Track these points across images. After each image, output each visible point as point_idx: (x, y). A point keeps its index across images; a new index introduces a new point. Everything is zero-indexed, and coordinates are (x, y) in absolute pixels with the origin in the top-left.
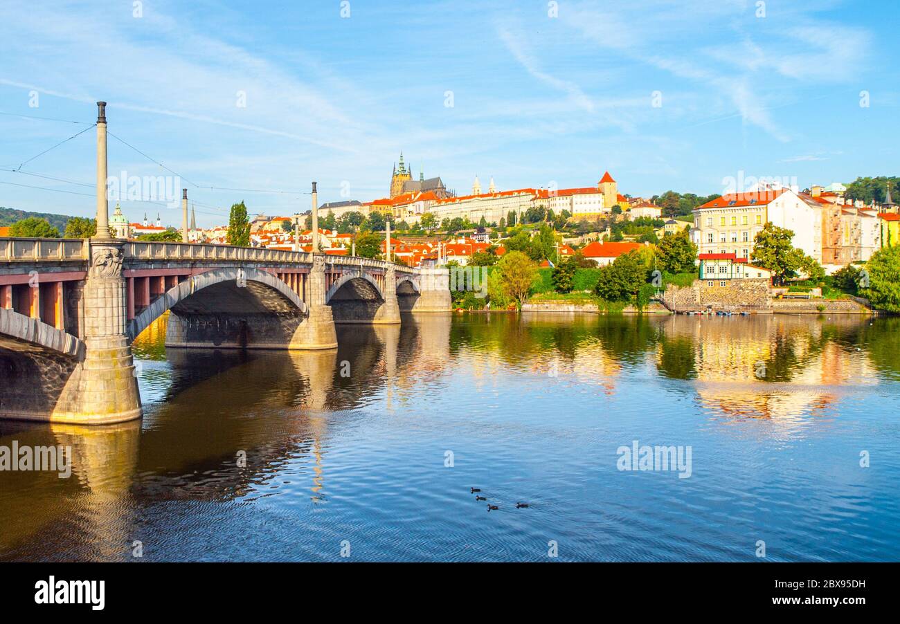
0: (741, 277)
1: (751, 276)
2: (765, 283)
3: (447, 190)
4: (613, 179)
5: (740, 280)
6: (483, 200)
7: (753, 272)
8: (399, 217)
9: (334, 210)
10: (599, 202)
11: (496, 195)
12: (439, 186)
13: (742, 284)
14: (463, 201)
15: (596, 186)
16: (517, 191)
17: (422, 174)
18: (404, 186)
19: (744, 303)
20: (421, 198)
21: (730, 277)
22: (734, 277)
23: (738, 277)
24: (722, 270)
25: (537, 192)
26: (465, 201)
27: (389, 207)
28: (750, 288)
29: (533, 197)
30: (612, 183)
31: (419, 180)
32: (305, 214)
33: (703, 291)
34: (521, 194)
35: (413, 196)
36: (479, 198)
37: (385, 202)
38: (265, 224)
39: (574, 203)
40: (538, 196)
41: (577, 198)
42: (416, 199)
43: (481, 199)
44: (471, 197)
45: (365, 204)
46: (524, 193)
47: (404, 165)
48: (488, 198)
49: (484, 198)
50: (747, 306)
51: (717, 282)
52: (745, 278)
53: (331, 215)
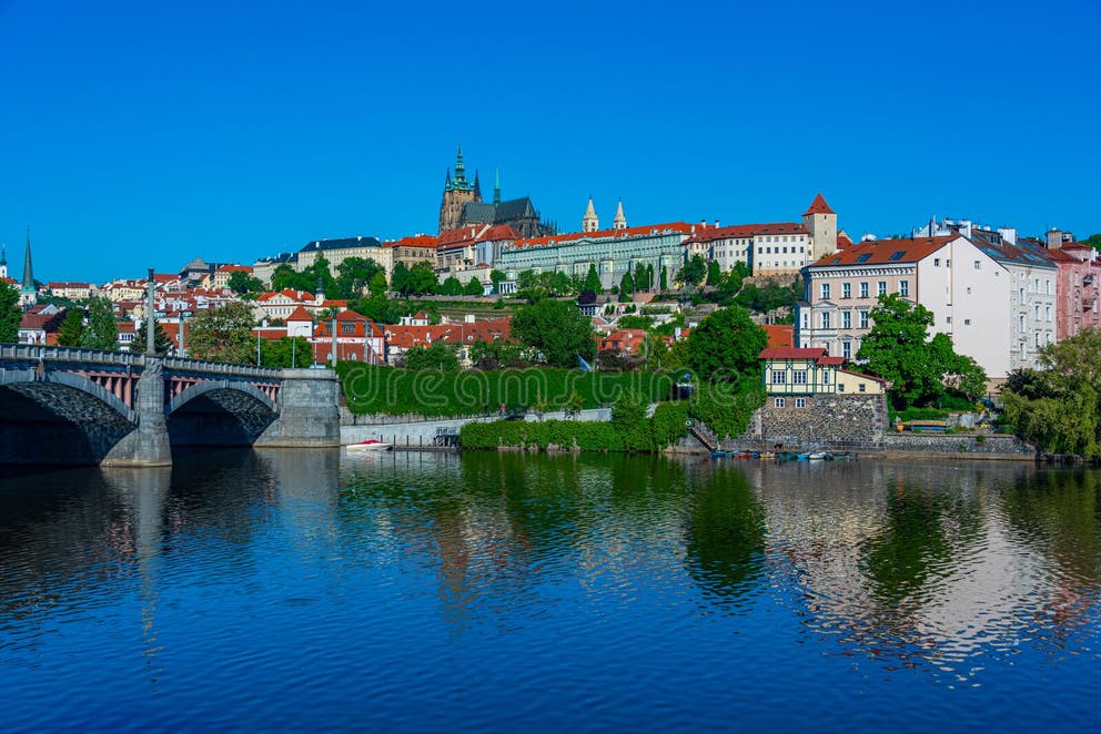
0: (832, 390)
1: (847, 390)
2: (870, 402)
5: (829, 396)
7: (852, 383)
8: (447, 270)
9: (327, 255)
10: (802, 248)
11: (619, 233)
12: (527, 214)
13: (832, 405)
14: (560, 242)
15: (799, 221)
16: (656, 227)
17: (497, 191)
18: (464, 212)
19: (835, 438)
20: (489, 236)
21: (810, 390)
22: (819, 390)
23: (825, 391)
24: (800, 378)
25: (693, 230)
26: (565, 242)
27: (431, 250)
28: (845, 411)
29: (684, 238)
30: (828, 216)
31: (491, 201)
32: (278, 261)
33: (767, 416)
35: (473, 231)
36: (590, 239)
37: (425, 242)
38: (204, 277)
39: (756, 251)
40: (694, 236)
41: (760, 242)
42: (479, 237)
43: (594, 240)
45: (387, 245)
47: (465, 174)
50: (839, 443)
51: (789, 399)
52: (838, 392)
53: (322, 264)
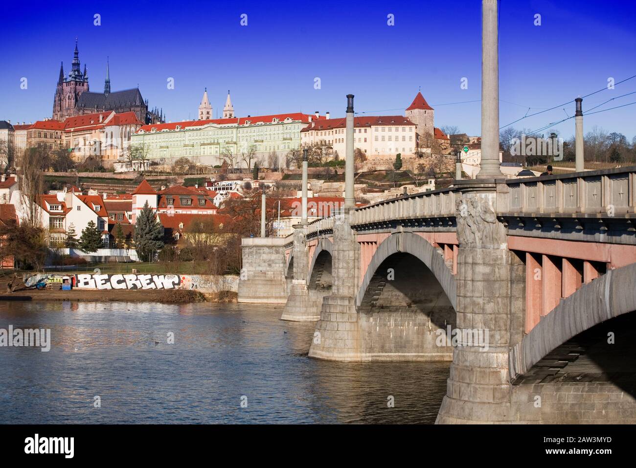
3: (150, 110)
4: (429, 104)
6: (221, 128)
10: (411, 137)
11: (242, 121)
12: (138, 103)
14: (187, 128)
17: (106, 81)
18: (79, 100)
20: (116, 122)
25: (310, 120)
26: (191, 128)
27: (59, 133)
29: (306, 126)
30: (427, 111)
34: (286, 121)
35: (101, 117)
36: (215, 125)
37: (55, 125)
39: (373, 138)
40: (313, 125)
41: (376, 132)
42: (107, 121)
43: (219, 126)
44: (201, 123)
45: (20, 128)
46: (290, 121)
48: (230, 125)
49: (223, 125)
